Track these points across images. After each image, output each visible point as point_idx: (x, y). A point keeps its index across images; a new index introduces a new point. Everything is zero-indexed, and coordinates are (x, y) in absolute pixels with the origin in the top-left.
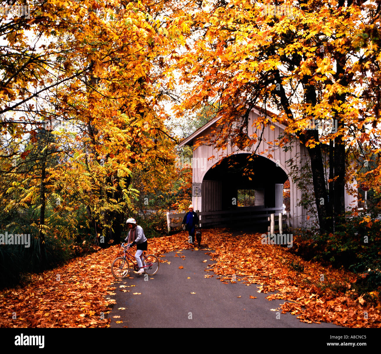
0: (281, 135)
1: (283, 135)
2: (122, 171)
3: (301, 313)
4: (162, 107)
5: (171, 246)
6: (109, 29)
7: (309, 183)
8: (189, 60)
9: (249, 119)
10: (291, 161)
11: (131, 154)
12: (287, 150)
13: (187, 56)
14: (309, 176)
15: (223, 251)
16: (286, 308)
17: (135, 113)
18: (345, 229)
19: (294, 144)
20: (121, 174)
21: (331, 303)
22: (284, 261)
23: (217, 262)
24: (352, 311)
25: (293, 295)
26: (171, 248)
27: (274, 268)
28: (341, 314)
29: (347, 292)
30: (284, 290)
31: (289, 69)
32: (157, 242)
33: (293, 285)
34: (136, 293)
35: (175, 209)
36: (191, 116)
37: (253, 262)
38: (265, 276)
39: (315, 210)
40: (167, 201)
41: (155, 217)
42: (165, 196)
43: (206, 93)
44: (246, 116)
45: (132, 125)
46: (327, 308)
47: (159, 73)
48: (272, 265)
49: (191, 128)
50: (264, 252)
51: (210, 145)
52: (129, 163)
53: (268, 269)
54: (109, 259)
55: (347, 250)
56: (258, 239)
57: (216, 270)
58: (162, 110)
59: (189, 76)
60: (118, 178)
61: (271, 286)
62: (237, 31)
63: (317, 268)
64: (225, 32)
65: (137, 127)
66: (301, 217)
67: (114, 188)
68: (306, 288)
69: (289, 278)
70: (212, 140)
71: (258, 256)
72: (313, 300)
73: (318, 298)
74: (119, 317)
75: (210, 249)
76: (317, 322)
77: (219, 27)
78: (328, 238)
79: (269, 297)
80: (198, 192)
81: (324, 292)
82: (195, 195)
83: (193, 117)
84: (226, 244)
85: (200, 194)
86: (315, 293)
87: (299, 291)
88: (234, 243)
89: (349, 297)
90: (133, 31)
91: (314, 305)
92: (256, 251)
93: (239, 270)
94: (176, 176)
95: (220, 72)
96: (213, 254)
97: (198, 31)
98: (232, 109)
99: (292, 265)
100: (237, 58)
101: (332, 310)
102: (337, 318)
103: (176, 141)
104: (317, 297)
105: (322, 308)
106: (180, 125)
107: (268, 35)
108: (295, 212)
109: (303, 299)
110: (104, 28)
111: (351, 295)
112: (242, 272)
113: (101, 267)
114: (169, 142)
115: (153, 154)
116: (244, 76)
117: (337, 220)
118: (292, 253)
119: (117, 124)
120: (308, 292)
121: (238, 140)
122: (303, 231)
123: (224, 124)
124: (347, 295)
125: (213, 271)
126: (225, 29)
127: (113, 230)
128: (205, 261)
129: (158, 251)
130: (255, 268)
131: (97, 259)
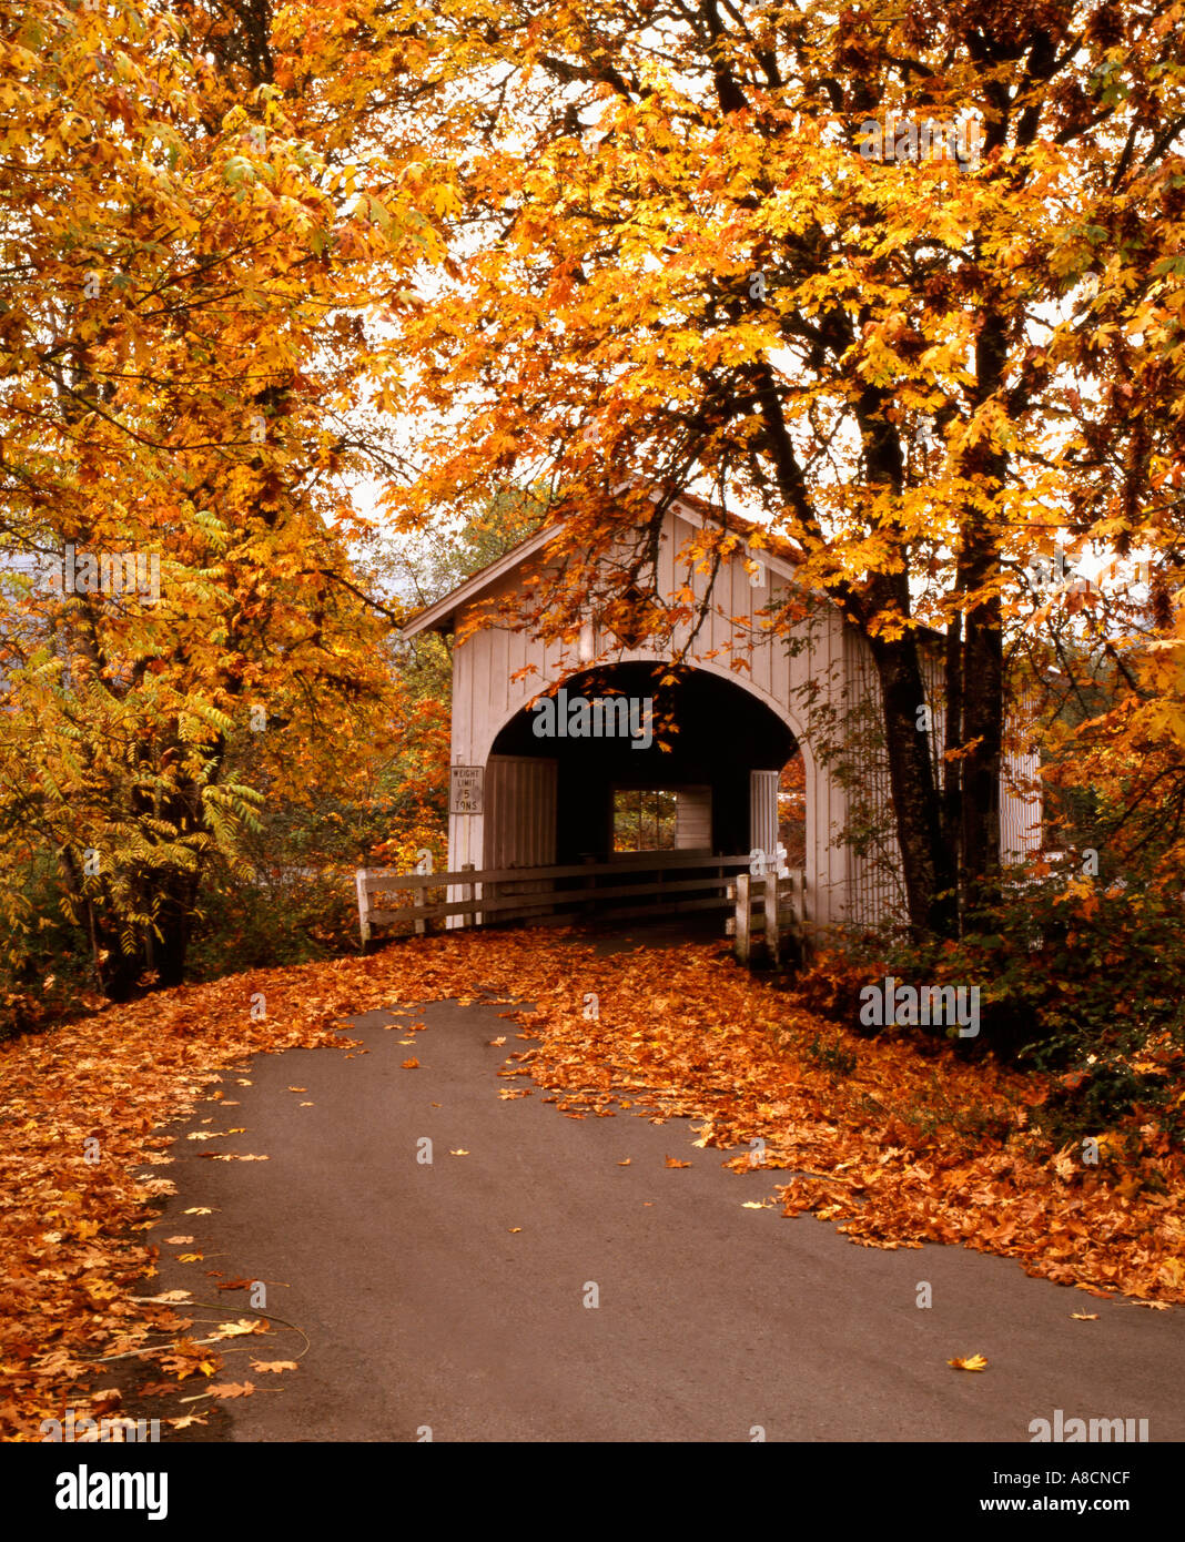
0: (776, 596)
1: (783, 596)
2: (195, 721)
3: (853, 1214)
4: (343, 493)
5: (374, 990)
6: (163, 197)
7: (873, 765)
8: (447, 326)
9: (665, 537)
10: (813, 687)
11: (229, 659)
12: (798, 650)
13: (439, 310)
14: (874, 742)
15: (565, 1007)
16: (799, 1197)
17: (243, 513)
18: (1000, 928)
19: (821, 630)
20: (188, 730)
21: (957, 1179)
22: (786, 1036)
23: (543, 1043)
24: (1031, 1202)
25: (821, 1153)
26: (374, 999)
27: (753, 1061)
28: (993, 1213)
29: (1015, 1139)
30: (787, 1138)
31: (807, 363)
32: (320, 979)
33: (820, 1118)
34: (250, 1157)
35: (383, 865)
36: (446, 530)
37: (673, 1044)
38: (718, 1091)
39: (895, 861)
40: (358, 832)
41: (310, 894)
42: (349, 815)
43: (510, 442)
44: (654, 526)
45: (233, 555)
46: (943, 1194)
47: (329, 371)
48: (743, 1050)
49: (446, 573)
50: (714, 1008)
51: (517, 629)
52: (220, 691)
53: (728, 1065)
54: (145, 1037)
55: (1008, 997)
56: (690, 963)
57: (540, 1072)
58: (342, 505)
59: (447, 385)
60: (179, 743)
61: (742, 1126)
62: (627, 225)
63: (903, 1061)
64: (580, 224)
65: (252, 563)
66: (843, 885)
67: (165, 780)
68: (868, 1130)
69: (806, 1094)
70: (523, 610)
71: (693, 1022)
72: (893, 1170)
73: (911, 1162)
74: (190, 1240)
75: (515, 998)
76: (910, 1243)
77: (560, 208)
78: (941, 956)
79: (736, 1162)
80: (470, 800)
81: (931, 1140)
82: (461, 809)
83: (455, 533)
84: (575, 982)
85: (479, 805)
86: (898, 1144)
87: (840, 1138)
88: (603, 978)
89: (1019, 1155)
90: (257, 204)
91: (898, 1184)
92: (685, 1006)
93: (624, 1072)
94: (391, 741)
95: (561, 366)
96: (528, 1015)
97: (477, 225)
98: (601, 500)
99: (815, 1051)
100: (624, 318)
101: (962, 1202)
102: (980, 1227)
103: (391, 615)
104: (906, 1158)
105: (926, 1194)
106: (407, 563)
107: (741, 240)
108: (823, 868)
109: (857, 1167)
110: (148, 190)
111: (1027, 1149)
112: (635, 1076)
113: (115, 1067)
114: (364, 618)
115: (309, 660)
116: (651, 383)
117: (974, 895)
118: (813, 1011)
119: (178, 550)
120: (876, 1143)
121: (622, 610)
122: (852, 936)
123: (568, 555)
124: (1014, 1149)
125: (529, 1074)
126: (581, 215)
127: (159, 934)
128: (501, 1040)
129: (328, 1007)
130: (683, 1063)
131: (99, 1039)
